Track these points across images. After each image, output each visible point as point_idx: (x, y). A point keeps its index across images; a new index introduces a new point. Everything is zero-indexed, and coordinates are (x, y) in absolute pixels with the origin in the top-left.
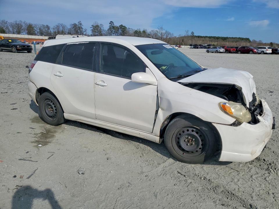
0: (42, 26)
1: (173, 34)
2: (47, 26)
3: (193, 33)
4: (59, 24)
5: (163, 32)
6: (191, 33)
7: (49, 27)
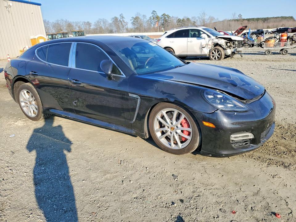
0: (83, 23)
1: (218, 19)
2: (88, 22)
3: (240, 15)
4: (100, 19)
5: (205, 18)
6: (239, 16)
7: (90, 23)
